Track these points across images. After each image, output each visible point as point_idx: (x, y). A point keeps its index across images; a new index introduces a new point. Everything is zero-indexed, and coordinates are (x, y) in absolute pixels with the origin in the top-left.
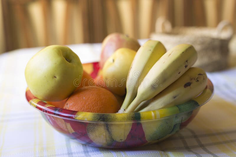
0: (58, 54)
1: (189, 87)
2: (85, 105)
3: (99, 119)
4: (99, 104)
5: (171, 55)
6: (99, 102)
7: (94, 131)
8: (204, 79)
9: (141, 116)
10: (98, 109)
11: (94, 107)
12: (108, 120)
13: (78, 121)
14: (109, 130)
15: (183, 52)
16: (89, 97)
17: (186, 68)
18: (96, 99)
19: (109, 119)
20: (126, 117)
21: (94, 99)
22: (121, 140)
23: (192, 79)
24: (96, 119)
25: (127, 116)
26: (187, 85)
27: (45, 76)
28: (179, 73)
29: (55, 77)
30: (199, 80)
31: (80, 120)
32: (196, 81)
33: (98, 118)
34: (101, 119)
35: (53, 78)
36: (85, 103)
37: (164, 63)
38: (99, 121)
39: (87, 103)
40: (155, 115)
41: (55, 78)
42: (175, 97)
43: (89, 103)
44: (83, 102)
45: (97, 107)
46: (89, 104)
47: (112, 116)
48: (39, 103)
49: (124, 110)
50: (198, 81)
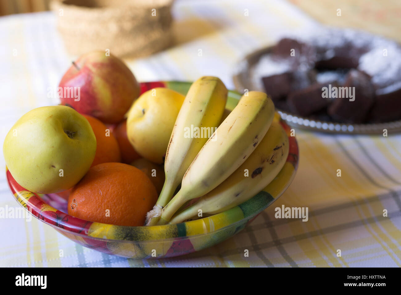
0: (55, 129)
1: (258, 176)
2: (103, 204)
3: (124, 238)
4: (123, 201)
5: (231, 129)
6: (123, 197)
7: (118, 246)
8: (282, 155)
9: (187, 230)
10: (123, 209)
11: (116, 207)
12: (138, 239)
13: (93, 239)
14: (140, 246)
15: (251, 123)
16: (109, 190)
17: (254, 147)
18: (118, 193)
19: (140, 238)
20: (165, 234)
21: (116, 192)
22: (159, 255)
23: (263, 162)
24: (120, 238)
25: (167, 231)
26: (256, 173)
27: (37, 166)
28: (244, 158)
29: (53, 166)
30: (274, 159)
31: (96, 238)
32: (271, 162)
33: (124, 236)
34: (128, 238)
35: (50, 168)
36: (102, 201)
37: (221, 144)
38: (125, 239)
39: (106, 201)
40: (208, 228)
41: (54, 168)
42: (237, 195)
43: (109, 200)
44: (99, 199)
45: (121, 206)
46: (108, 202)
47: (143, 233)
48: (31, 200)
49: (163, 208)
50: (273, 162)
